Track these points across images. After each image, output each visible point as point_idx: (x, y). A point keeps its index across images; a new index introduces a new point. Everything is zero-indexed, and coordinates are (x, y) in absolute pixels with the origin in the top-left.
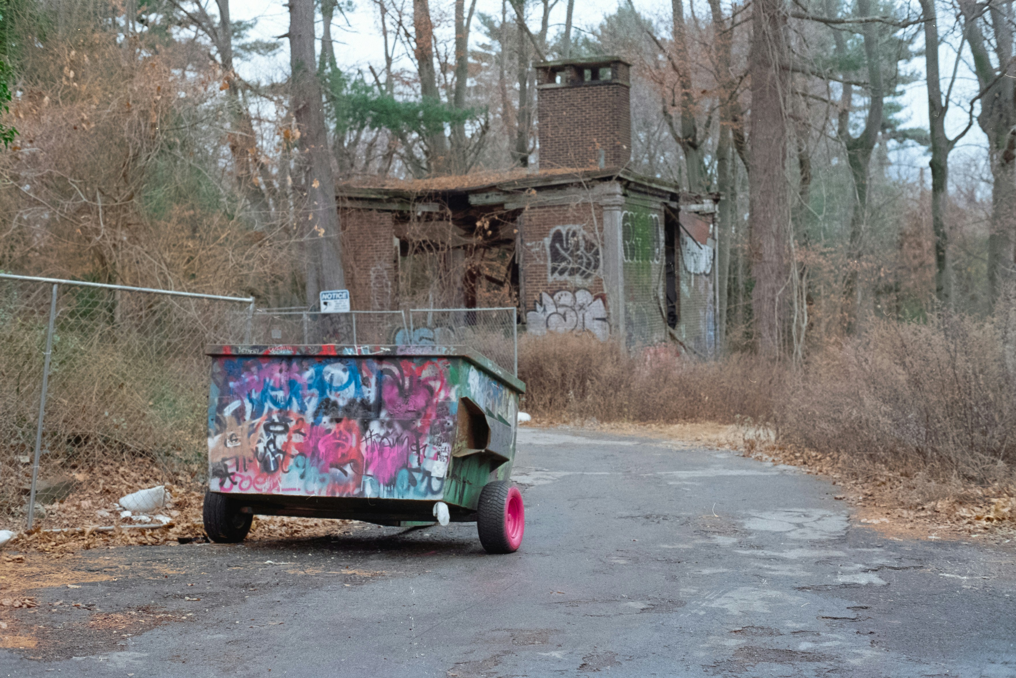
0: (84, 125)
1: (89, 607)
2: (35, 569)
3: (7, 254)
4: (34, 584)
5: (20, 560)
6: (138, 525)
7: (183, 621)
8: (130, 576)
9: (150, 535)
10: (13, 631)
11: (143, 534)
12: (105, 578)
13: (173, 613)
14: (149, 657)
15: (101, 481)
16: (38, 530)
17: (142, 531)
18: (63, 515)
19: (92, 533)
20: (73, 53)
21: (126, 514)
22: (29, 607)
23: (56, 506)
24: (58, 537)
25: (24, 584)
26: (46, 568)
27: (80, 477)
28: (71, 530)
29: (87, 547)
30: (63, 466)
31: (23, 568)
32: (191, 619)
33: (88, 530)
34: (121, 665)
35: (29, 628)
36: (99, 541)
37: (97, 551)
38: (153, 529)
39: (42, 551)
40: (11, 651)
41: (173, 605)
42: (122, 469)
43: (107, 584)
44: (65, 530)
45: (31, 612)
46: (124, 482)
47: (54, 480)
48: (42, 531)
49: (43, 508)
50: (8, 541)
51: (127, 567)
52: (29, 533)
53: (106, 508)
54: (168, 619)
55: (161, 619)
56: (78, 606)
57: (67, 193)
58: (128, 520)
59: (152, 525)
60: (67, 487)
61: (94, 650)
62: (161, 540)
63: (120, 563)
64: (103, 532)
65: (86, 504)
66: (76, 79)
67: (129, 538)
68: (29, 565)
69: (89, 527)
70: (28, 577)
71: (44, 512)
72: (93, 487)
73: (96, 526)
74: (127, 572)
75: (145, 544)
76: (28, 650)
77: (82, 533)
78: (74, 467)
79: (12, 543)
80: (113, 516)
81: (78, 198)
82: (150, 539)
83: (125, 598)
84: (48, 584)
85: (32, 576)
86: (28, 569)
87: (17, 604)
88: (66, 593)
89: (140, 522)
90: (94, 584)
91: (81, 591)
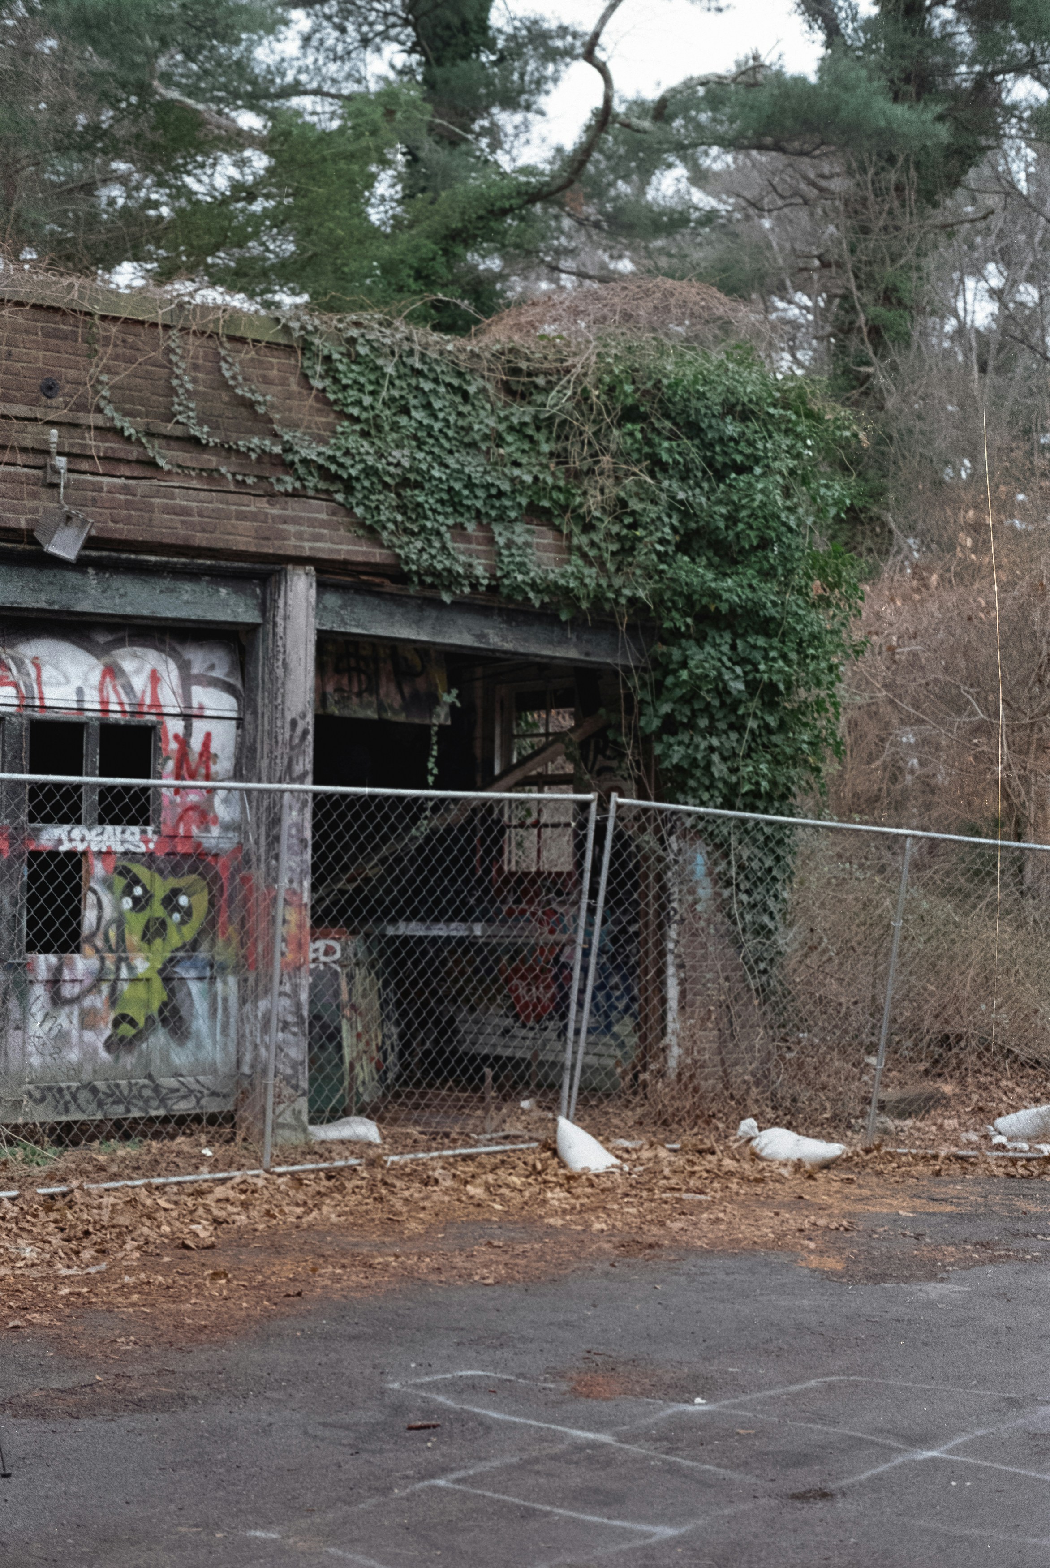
0: (982, 615)
1: (917, 1237)
2: (866, 1192)
3: (885, 786)
4: (859, 1207)
5: (850, 1181)
6: (1011, 1154)
7: (1025, 1261)
8: (982, 1210)
9: (1023, 1166)
10: (821, 1252)
11: (1014, 1165)
12: (948, 1209)
13: (1017, 1251)
14: (969, 1293)
15: (975, 1097)
16: (878, 1148)
17: (1014, 1161)
18: (916, 1135)
19: (947, 1158)
20: (971, 513)
21: (998, 1139)
22: (846, 1230)
23: (909, 1122)
24: (904, 1159)
25: (847, 1207)
26: (878, 1191)
27: (948, 1089)
28: (921, 1152)
29: (938, 1174)
30: (927, 1072)
31: (853, 1190)
32: (1035, 1259)
33: (943, 1154)
34: (933, 1296)
35: (840, 1251)
36: (956, 1167)
37: (947, 1178)
38: (1029, 1160)
39: (880, 1174)
40: (814, 1271)
41: (1021, 1243)
42: (1004, 1083)
43: (950, 1215)
44: (914, 1151)
45: (847, 1235)
46: (1005, 1098)
47: (912, 1090)
48: (884, 1150)
49: (891, 1124)
50: (839, 1157)
51: (980, 1200)
52: (867, 1151)
53: (976, 1130)
54: (1009, 1256)
55: (1000, 1256)
56: (904, 1235)
57: (958, 706)
58: (1001, 1147)
59: (1029, 1155)
60: (929, 1099)
61: (907, 1280)
62: (1036, 1173)
63: (973, 1194)
64: (963, 1159)
65: (951, 1123)
66: (974, 550)
67: (994, 1168)
68: (860, 1187)
69: (944, 1151)
70: (855, 1200)
71: (893, 1128)
72: (963, 1103)
73: (954, 1149)
74: (978, 1205)
75: (1013, 1176)
76: (833, 1272)
77: (935, 1157)
78: (940, 1075)
79: (845, 1160)
80: (983, 1141)
81: (973, 713)
82: (1021, 1171)
83: (963, 1231)
84: (877, 1209)
85: (861, 1199)
86: (857, 1191)
87: (834, 1225)
88: (895, 1220)
89: (1015, 1149)
90: (934, 1214)
91: (912, 1220)
